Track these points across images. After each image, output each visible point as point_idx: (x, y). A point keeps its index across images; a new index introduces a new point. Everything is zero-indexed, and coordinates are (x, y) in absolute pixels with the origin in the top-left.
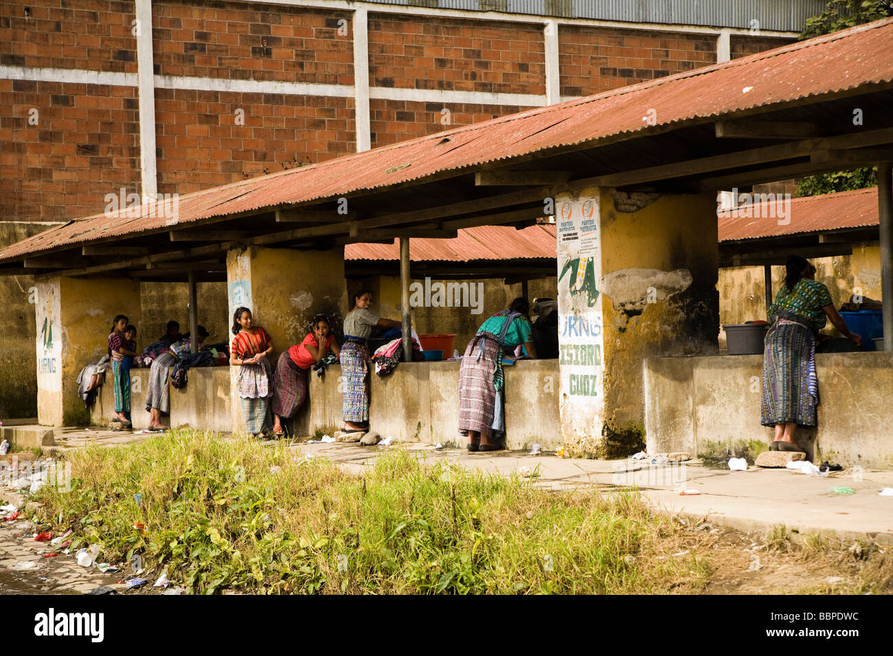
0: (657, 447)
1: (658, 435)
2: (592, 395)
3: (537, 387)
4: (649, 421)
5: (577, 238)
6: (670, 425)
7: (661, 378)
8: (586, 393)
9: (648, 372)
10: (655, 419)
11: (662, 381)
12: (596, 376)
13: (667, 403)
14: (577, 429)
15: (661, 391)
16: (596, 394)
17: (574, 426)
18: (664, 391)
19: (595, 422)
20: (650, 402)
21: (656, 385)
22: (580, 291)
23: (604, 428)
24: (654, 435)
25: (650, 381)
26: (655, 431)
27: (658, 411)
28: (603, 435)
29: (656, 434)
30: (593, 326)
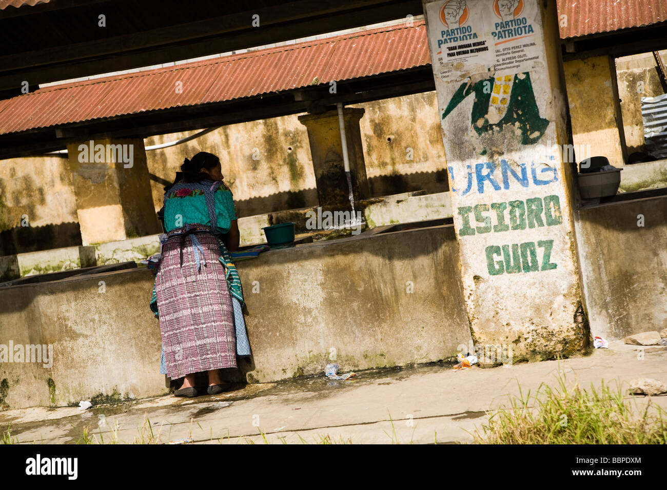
0: (611, 328)
1: (610, 311)
2: (544, 268)
3: (322, 284)
4: (591, 294)
5: (486, 49)
6: (625, 295)
7: (605, 233)
8: (527, 269)
9: (583, 228)
10: (602, 290)
11: (606, 238)
12: (551, 242)
13: (617, 266)
14: (512, 322)
15: (605, 252)
16: (554, 266)
17: (504, 318)
18: (609, 252)
19: (555, 306)
20: (591, 269)
21: (598, 244)
22: (500, 125)
23: (577, 312)
24: (604, 312)
25: (588, 241)
26: (605, 306)
27: (605, 278)
28: (575, 321)
29: (607, 311)
30: (538, 171)
